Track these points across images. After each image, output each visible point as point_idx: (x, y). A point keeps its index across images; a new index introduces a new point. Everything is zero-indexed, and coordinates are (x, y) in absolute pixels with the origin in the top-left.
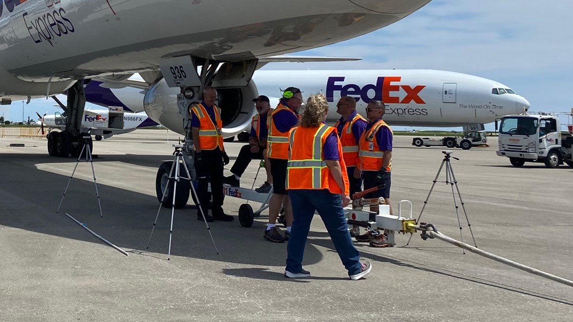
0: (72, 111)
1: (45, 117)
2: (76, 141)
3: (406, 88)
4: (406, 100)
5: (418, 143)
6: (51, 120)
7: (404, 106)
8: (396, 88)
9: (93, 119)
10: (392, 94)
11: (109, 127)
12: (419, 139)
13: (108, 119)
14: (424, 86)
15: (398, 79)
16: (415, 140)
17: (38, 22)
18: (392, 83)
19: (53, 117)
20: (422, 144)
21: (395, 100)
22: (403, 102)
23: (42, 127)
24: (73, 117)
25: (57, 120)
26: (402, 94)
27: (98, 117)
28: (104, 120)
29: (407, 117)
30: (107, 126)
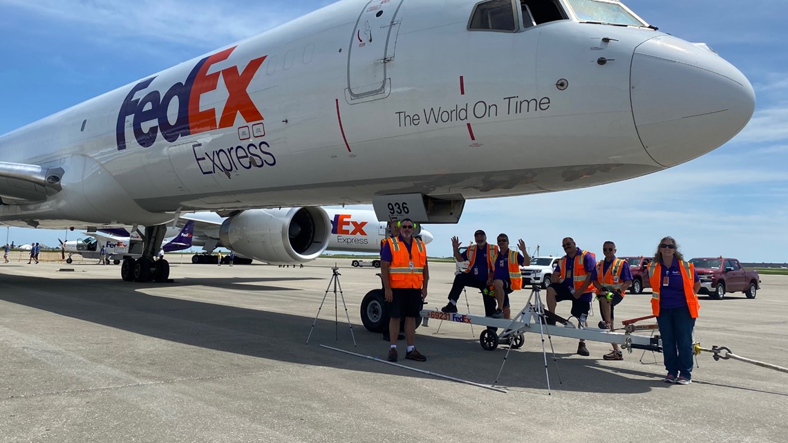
0: (150, 239)
1: (67, 243)
2: (153, 267)
3: (355, 223)
4: (354, 233)
5: (356, 264)
6: (73, 246)
7: (352, 237)
8: (347, 223)
9: (114, 246)
10: (345, 227)
11: (129, 252)
12: (356, 261)
13: (128, 246)
14: (366, 223)
15: (349, 216)
16: (354, 262)
17: (218, 154)
18: (345, 220)
19: (75, 243)
20: (358, 265)
21: (347, 232)
22: (352, 233)
23: (63, 252)
24: (151, 245)
25: (78, 246)
26: (351, 228)
27: (119, 244)
28: (125, 246)
29: (354, 245)
30: (127, 252)
